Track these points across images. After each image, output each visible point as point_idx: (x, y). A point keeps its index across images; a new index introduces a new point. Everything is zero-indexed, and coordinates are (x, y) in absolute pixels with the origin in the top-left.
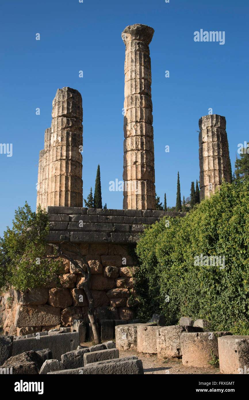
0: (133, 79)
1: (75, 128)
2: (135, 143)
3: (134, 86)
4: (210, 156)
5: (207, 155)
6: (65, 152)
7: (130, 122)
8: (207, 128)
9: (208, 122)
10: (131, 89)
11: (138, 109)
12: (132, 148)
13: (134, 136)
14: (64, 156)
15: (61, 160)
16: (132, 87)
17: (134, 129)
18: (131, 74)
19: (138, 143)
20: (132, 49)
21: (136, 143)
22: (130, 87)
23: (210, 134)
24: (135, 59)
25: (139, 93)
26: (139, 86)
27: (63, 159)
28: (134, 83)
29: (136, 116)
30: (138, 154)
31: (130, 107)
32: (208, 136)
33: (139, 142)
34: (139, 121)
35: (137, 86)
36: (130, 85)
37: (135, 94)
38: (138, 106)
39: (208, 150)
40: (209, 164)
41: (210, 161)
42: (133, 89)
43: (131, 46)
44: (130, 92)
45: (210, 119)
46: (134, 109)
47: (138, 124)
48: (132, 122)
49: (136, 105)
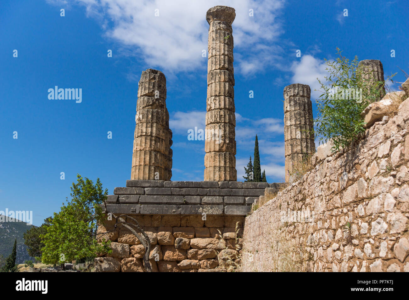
0: (214, 56)
1: (156, 106)
2: (213, 116)
3: (214, 63)
4: (292, 125)
5: (289, 125)
6: (145, 129)
7: (210, 96)
8: (289, 98)
9: (291, 91)
10: (212, 65)
11: (217, 83)
12: (211, 121)
13: (213, 110)
14: (144, 132)
15: (141, 136)
16: (212, 64)
17: (213, 103)
18: (212, 51)
19: (216, 116)
20: (213, 28)
21: (215, 117)
22: (211, 64)
23: (292, 103)
24: (216, 37)
25: (219, 69)
26: (219, 62)
27: (144, 136)
28: (214, 60)
29: (215, 91)
30: (216, 127)
31: (210, 83)
32: (290, 105)
33: (218, 115)
34: (218, 95)
35: (217, 62)
36: (211, 62)
37: (215, 69)
38: (217, 81)
39: (290, 119)
40: (291, 133)
41: (292, 130)
42: (213, 65)
43: (213, 26)
44: (211, 68)
45: (292, 88)
46: (214, 84)
47: (217, 98)
48: (212, 96)
49: (215, 80)
